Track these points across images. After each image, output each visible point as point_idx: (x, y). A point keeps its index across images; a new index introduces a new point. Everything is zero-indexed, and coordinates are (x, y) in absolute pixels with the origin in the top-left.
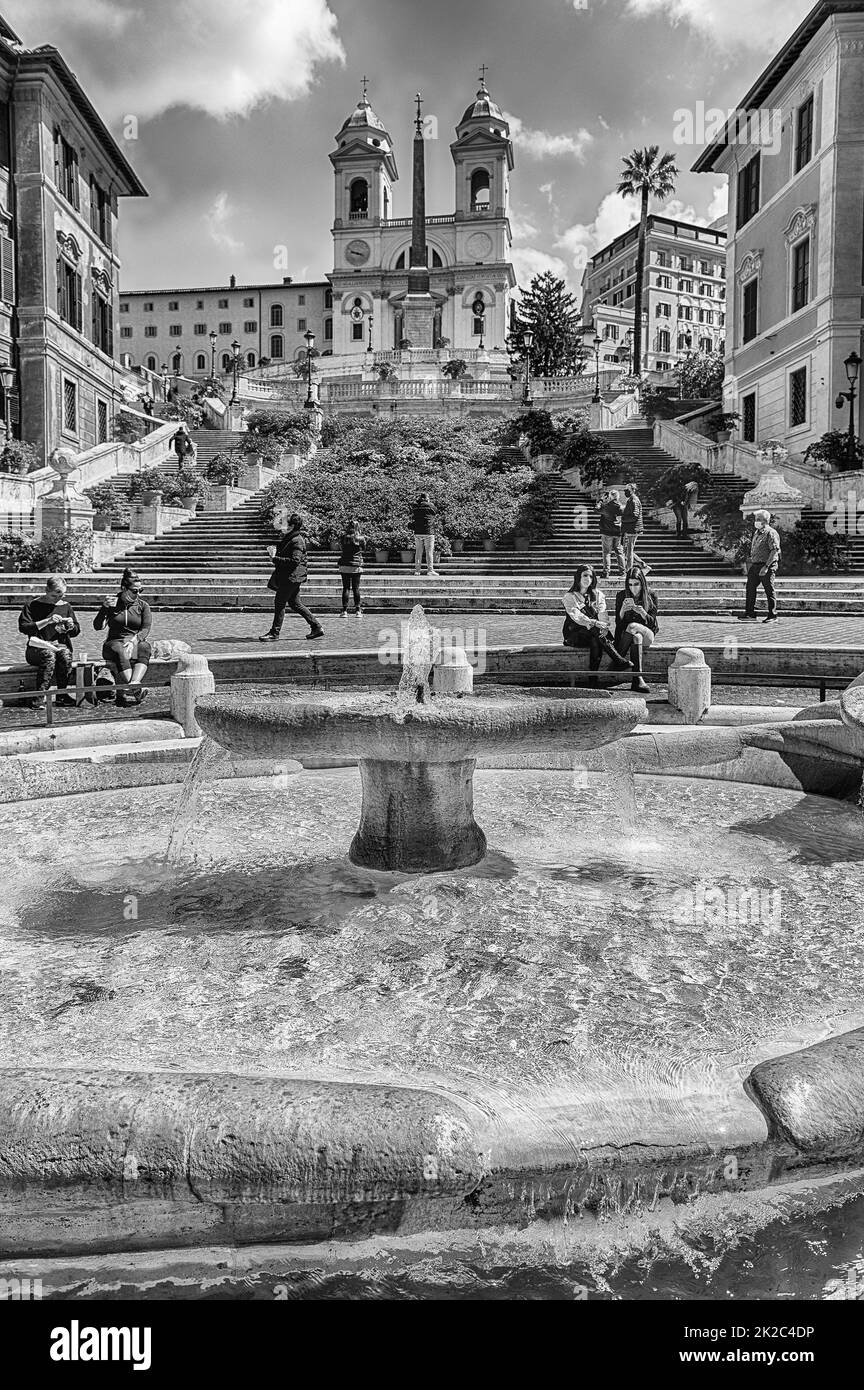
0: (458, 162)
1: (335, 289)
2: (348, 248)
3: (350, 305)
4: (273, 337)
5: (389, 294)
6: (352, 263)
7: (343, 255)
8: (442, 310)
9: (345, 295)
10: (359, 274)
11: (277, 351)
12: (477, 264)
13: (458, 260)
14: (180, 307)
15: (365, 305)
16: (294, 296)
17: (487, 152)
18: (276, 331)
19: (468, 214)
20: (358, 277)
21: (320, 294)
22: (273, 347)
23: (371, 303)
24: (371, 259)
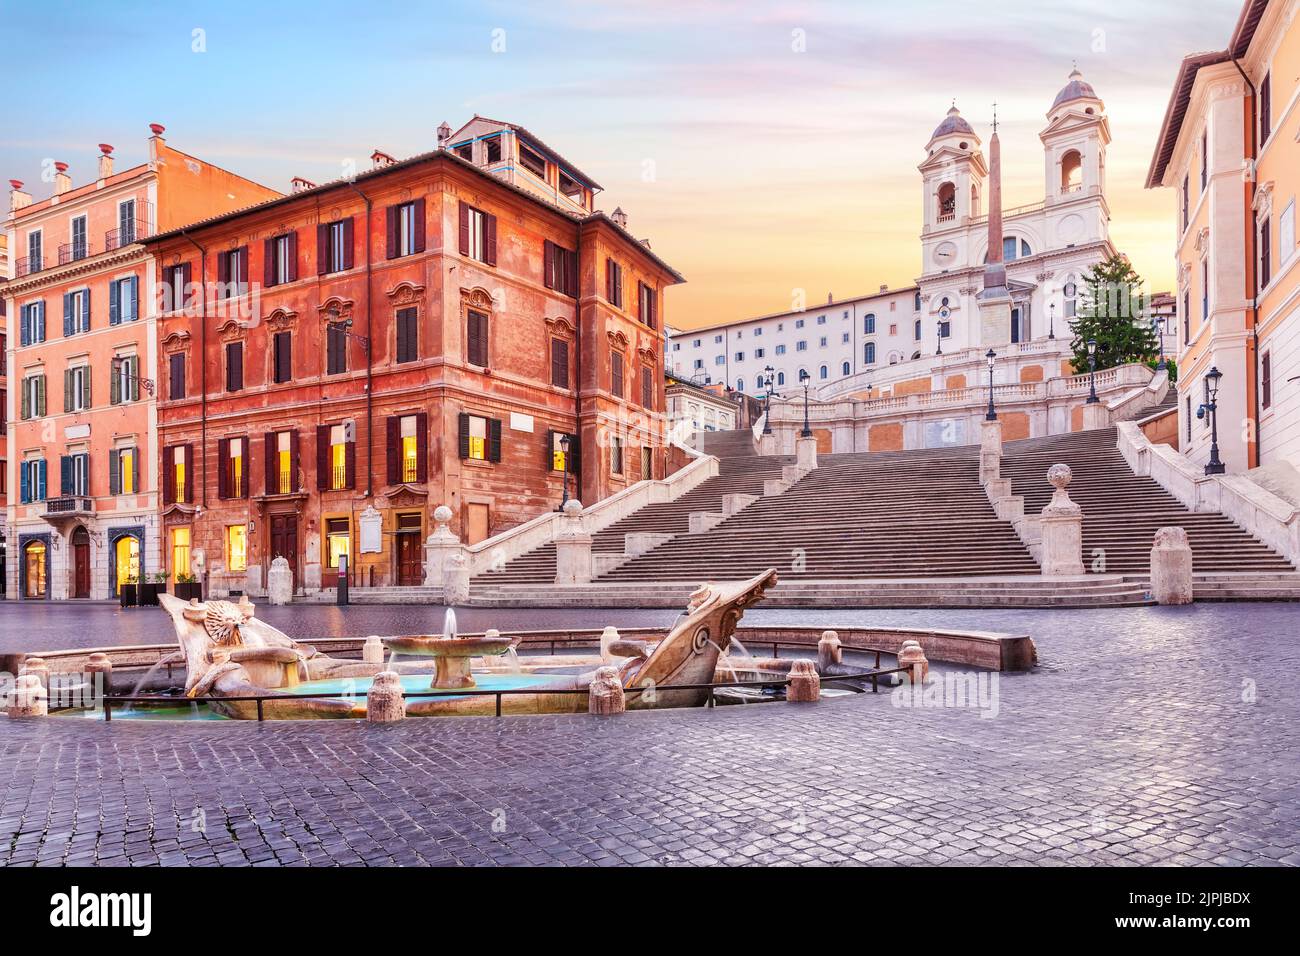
0: (1048, 148)
1: (923, 292)
2: (936, 250)
3: (938, 305)
4: (867, 345)
5: (976, 289)
6: (939, 265)
7: (931, 258)
8: (1031, 298)
9: (933, 296)
10: (947, 275)
11: (870, 357)
12: (1069, 247)
13: (1048, 245)
14: (762, 331)
15: (952, 304)
16: (886, 303)
17: (1077, 133)
18: (869, 338)
19: (1059, 198)
20: (945, 276)
21: (910, 299)
22: (866, 353)
23: (958, 300)
24: (959, 258)
